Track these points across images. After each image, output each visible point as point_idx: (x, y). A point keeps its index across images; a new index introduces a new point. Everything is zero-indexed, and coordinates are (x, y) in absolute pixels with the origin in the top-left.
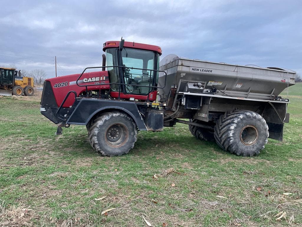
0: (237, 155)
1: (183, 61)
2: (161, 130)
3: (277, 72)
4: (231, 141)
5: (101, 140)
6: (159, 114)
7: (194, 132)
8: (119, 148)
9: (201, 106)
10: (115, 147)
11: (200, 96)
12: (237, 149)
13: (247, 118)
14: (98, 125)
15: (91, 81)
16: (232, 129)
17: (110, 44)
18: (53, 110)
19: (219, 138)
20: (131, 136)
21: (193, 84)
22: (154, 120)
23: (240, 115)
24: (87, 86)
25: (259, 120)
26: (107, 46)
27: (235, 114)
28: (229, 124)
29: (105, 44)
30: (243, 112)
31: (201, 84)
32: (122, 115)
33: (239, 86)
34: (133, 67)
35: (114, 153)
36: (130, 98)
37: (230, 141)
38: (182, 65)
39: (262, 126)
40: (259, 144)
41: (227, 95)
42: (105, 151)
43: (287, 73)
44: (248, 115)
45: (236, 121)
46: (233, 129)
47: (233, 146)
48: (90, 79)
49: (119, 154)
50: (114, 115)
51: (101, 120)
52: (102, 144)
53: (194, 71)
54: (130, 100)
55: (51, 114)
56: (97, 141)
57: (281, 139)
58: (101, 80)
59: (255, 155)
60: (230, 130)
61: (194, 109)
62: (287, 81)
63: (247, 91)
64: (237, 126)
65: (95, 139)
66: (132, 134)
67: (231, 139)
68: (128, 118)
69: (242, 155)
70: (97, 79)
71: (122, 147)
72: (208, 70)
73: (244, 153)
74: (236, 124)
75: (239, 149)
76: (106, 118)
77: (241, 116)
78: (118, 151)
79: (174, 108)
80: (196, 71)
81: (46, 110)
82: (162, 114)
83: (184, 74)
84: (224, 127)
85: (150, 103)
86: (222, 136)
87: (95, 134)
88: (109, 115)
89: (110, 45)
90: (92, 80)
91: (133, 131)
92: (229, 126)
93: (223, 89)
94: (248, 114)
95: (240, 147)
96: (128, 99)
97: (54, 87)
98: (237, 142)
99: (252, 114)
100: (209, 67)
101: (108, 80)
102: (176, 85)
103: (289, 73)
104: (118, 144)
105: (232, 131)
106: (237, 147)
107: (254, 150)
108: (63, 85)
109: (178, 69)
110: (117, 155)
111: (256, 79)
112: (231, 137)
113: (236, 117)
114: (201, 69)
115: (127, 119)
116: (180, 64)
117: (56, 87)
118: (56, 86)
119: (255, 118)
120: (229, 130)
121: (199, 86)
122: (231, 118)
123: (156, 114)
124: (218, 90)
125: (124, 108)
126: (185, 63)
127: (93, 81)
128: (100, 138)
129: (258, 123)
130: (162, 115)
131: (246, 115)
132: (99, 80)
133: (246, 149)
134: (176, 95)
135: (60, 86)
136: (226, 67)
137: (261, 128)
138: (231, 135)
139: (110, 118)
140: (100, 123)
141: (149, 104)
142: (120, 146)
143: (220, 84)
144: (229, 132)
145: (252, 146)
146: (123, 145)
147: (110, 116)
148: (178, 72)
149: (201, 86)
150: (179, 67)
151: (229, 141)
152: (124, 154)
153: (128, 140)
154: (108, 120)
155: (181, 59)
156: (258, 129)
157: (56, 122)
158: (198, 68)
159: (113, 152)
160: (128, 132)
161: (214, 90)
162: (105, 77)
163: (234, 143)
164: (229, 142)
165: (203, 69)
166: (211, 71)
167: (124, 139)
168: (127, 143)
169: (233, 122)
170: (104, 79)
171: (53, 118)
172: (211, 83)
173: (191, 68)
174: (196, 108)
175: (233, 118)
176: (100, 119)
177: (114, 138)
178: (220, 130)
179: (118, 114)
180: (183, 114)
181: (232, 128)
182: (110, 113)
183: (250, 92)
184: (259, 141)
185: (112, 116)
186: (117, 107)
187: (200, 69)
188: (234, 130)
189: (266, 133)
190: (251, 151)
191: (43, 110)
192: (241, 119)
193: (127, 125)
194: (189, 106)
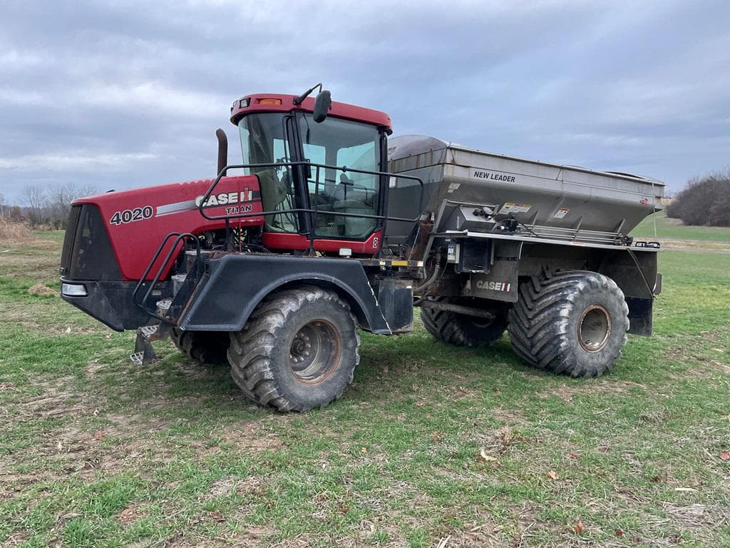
0: (573, 377)
1: (456, 152)
2: (408, 329)
3: (633, 183)
4: (563, 344)
5: (280, 369)
6: (403, 287)
7: (440, 326)
8: (322, 387)
9: (492, 263)
10: (311, 383)
11: (490, 239)
12: (574, 362)
13: (592, 288)
14: (272, 328)
15: (216, 203)
16: (564, 317)
17: (263, 102)
18: (109, 289)
19: (529, 338)
20: (347, 351)
21: (473, 210)
22: (393, 305)
23: (577, 283)
24: (229, 218)
25: (613, 292)
26: (253, 107)
27: (561, 280)
28: (555, 303)
29: (249, 100)
30: (580, 275)
31: (489, 210)
32: (328, 297)
33: (560, 215)
34: (347, 167)
35: (312, 401)
36: (341, 250)
37: (561, 345)
38: (453, 163)
39: (618, 305)
40: (613, 346)
41: (537, 237)
42: (289, 397)
43: (651, 184)
44: (593, 282)
45: (570, 298)
46: (565, 315)
47: (565, 357)
48: (213, 198)
49: (324, 401)
50: (310, 296)
51: (277, 313)
52: (281, 380)
53: (478, 178)
54: (341, 254)
55: (103, 302)
56: (271, 374)
57: (648, 333)
58: (242, 200)
59: (606, 372)
60: (560, 319)
61: (478, 271)
62: (651, 203)
63: (573, 226)
64: (573, 308)
65: (265, 367)
66: (350, 345)
67: (563, 341)
68: (340, 302)
69: (582, 375)
70: (232, 198)
71: (329, 382)
72: (508, 175)
73: (586, 370)
74: (571, 303)
75: (578, 364)
76: (290, 306)
77: (581, 286)
78: (319, 395)
79: (423, 272)
80: (483, 179)
81: (87, 291)
82: (410, 287)
83: (457, 186)
84: (542, 311)
85: (386, 262)
86: (536, 334)
87: (264, 354)
88: (296, 299)
89: (264, 105)
90: (218, 200)
91: (353, 336)
92: (553, 309)
93: (530, 221)
94: (593, 279)
95: (579, 357)
96: (335, 254)
97: (112, 221)
98: (575, 346)
99: (599, 278)
100: (509, 168)
101: (258, 201)
102: (433, 214)
103: (655, 184)
104: (316, 375)
105: (563, 322)
106: (573, 358)
107: (604, 361)
108: (137, 215)
109: (445, 174)
110: (317, 407)
111: (597, 197)
112: (562, 335)
113: (569, 287)
114: (493, 174)
115: (338, 307)
116: (449, 160)
117: (118, 220)
118: (118, 217)
119: (605, 287)
120: (557, 318)
121: (486, 216)
122: (555, 291)
123: (397, 288)
124: (520, 226)
125: (335, 277)
126: (461, 158)
127: (220, 202)
128: (277, 364)
129: (612, 299)
130: (409, 289)
131: (589, 281)
132: (236, 201)
133: (590, 361)
134: (431, 239)
135: (130, 219)
136: (542, 170)
137: (617, 311)
138: (562, 331)
139: (302, 307)
140: (275, 321)
141: (384, 264)
142: (322, 380)
143: (525, 209)
144: (557, 323)
145: (600, 353)
146: (330, 377)
147: (301, 300)
148: (443, 180)
149: (491, 215)
150: (447, 167)
151: (556, 344)
152: (333, 401)
153: (340, 362)
154: (297, 311)
155: (451, 149)
156: (611, 313)
157: (120, 326)
158: (488, 172)
159: (310, 398)
160: (340, 341)
161: (511, 224)
162: (250, 192)
163: (569, 348)
164: (557, 347)
165: (497, 173)
166: (513, 179)
167: (328, 362)
168: (339, 370)
169: (564, 300)
170: (250, 199)
171: (111, 315)
172: (509, 208)
173: (473, 171)
174: (481, 269)
175: (561, 289)
176: (276, 311)
177: (300, 361)
178: (529, 320)
179: (318, 295)
180: (438, 285)
181: (564, 313)
182: (297, 291)
183: (580, 229)
184: (612, 340)
185: (306, 301)
186: (318, 274)
187: (491, 173)
188: (567, 318)
189: (625, 322)
190: (600, 363)
191: (77, 290)
192: (580, 291)
193: (339, 322)
194: (466, 266)
